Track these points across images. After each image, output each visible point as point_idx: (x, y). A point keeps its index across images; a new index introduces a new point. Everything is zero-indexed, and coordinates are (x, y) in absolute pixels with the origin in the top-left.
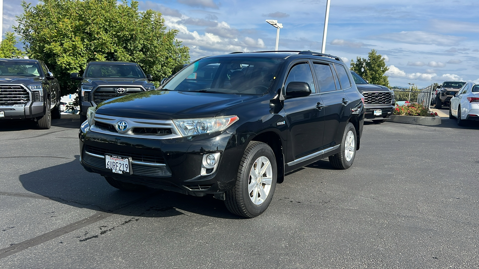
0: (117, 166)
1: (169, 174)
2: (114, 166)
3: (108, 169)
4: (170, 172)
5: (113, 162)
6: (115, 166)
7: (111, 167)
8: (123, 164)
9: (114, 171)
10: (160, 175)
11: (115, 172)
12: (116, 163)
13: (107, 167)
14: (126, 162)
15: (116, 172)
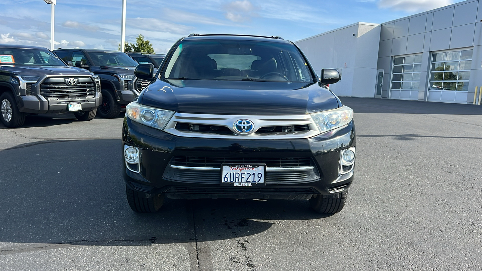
0: (242, 177)
1: (316, 178)
2: (238, 177)
3: (226, 183)
4: (318, 175)
5: (236, 173)
6: (240, 178)
7: (232, 180)
8: (254, 174)
9: (236, 184)
10: (306, 181)
11: (239, 186)
12: (242, 173)
13: (223, 181)
14: (260, 170)
15: (241, 186)
